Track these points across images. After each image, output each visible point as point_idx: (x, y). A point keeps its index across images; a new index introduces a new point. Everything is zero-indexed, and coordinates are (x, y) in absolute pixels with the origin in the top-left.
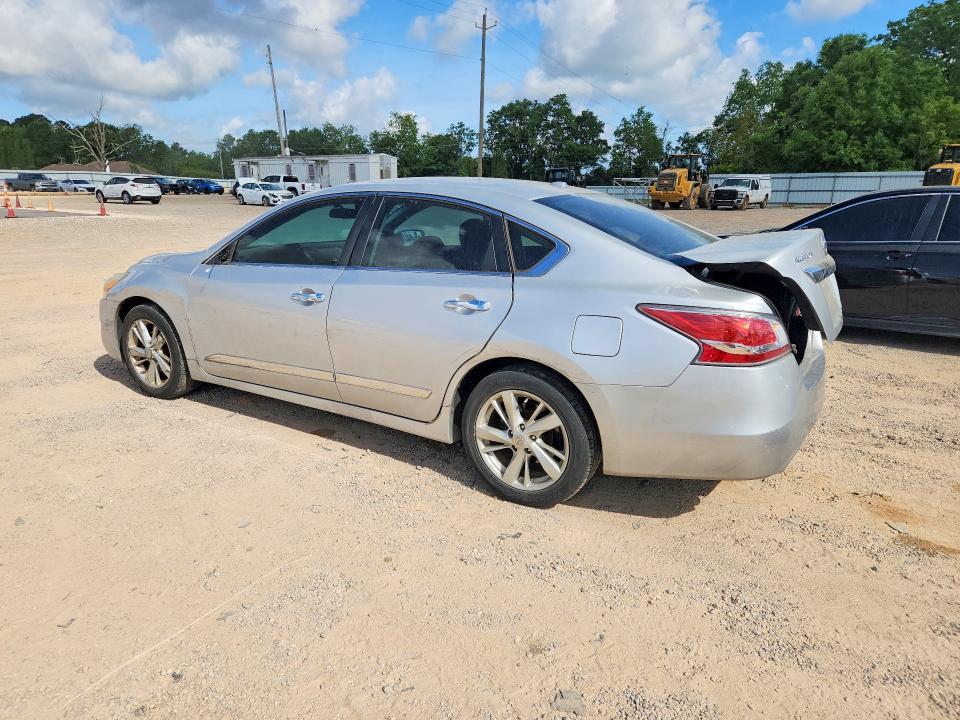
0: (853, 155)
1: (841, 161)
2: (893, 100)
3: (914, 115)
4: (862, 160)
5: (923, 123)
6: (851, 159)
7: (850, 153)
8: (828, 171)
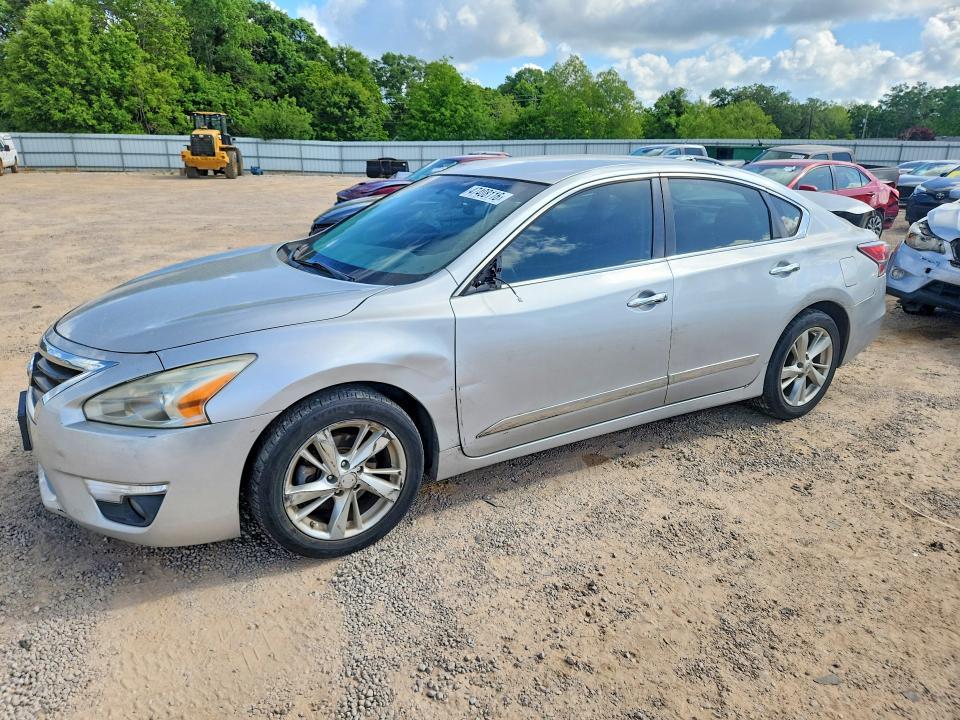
0: (86, 116)
1: (74, 121)
2: (104, 60)
3: (129, 78)
4: (94, 122)
5: (141, 87)
6: (84, 120)
7: (80, 111)
8: (60, 131)
